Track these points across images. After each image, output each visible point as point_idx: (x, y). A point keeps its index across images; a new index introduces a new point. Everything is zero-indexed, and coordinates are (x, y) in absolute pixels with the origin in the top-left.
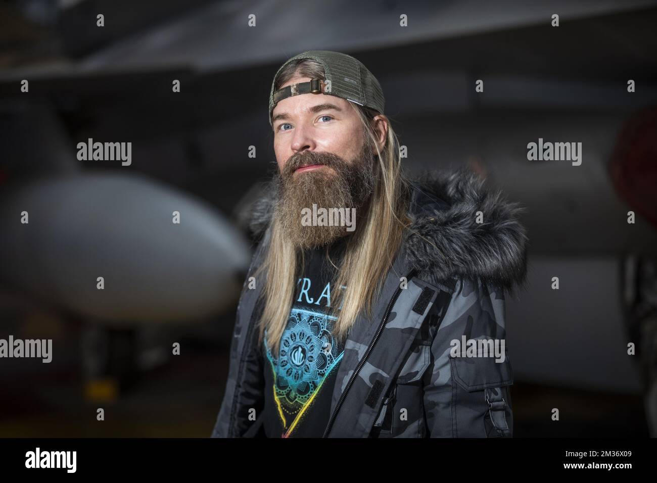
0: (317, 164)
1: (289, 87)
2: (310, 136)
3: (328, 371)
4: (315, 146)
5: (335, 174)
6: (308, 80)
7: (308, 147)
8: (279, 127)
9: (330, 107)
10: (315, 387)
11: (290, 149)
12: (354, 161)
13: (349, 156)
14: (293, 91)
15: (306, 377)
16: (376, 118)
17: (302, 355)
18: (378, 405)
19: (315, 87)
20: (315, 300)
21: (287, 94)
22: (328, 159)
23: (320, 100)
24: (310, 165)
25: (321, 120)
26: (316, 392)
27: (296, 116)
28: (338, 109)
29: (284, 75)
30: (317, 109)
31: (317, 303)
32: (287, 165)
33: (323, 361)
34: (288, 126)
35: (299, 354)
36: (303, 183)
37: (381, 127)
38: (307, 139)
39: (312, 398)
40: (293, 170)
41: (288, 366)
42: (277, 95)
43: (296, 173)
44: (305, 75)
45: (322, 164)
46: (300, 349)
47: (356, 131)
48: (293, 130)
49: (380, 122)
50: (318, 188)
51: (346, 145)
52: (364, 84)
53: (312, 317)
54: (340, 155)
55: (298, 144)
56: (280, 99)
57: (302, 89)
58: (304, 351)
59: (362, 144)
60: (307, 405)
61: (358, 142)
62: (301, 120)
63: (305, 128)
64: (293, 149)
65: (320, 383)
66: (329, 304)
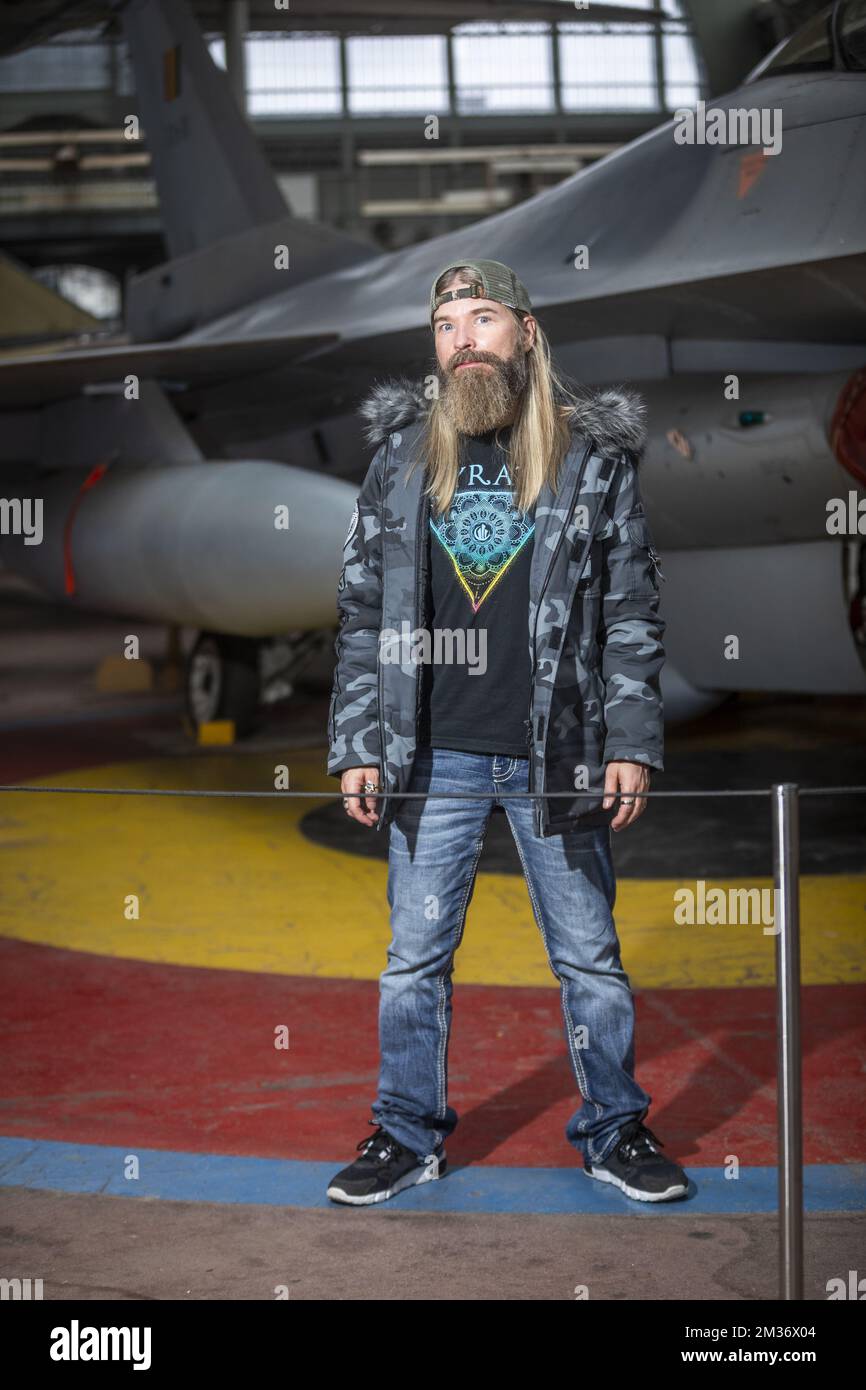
0: (477, 362)
1: (450, 292)
2: (470, 336)
3: (523, 541)
4: (475, 346)
5: (493, 370)
6: (467, 286)
7: (469, 346)
8: (441, 327)
9: (488, 310)
10: (508, 556)
11: (452, 348)
12: (509, 359)
13: (505, 354)
14: (454, 296)
15: (498, 549)
16: (525, 319)
17: (486, 531)
19: (474, 292)
20: (493, 481)
21: (449, 298)
22: (487, 358)
23: (480, 304)
24: (471, 362)
25: (479, 321)
26: (509, 562)
27: (458, 319)
28: (495, 312)
29: (444, 283)
30: (476, 312)
31: (496, 483)
32: (450, 361)
33: (516, 533)
34: (449, 327)
35: (483, 531)
36: (466, 378)
37: (529, 326)
38: (468, 339)
39: (505, 567)
40: (456, 366)
41: (472, 543)
42: (439, 299)
43: (458, 369)
44: (464, 282)
45: (481, 361)
46: (484, 526)
47: (510, 332)
48: (454, 330)
49: (529, 323)
50: (479, 382)
51: (501, 344)
52: (514, 289)
53: (492, 497)
54: (497, 353)
55: (461, 343)
56: (441, 303)
57: (462, 294)
58: (488, 527)
59: (515, 343)
60: (500, 573)
61: (512, 342)
62: (462, 322)
63: (465, 330)
64: (456, 347)
65: (514, 552)
66: (510, 483)
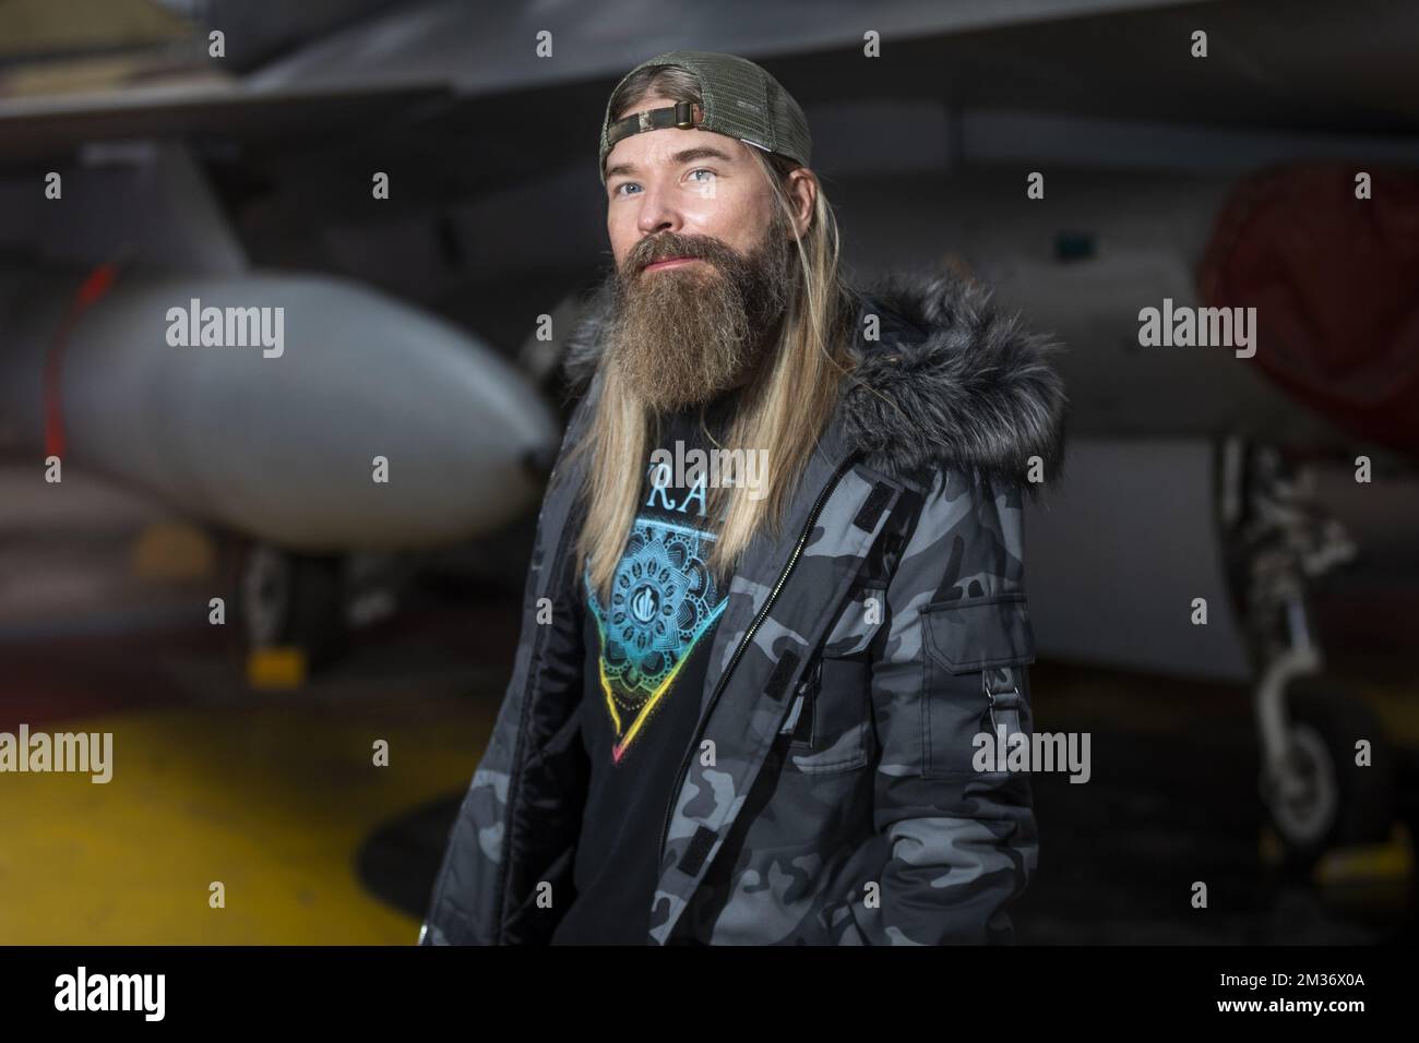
0: (684, 257)
1: (637, 116)
2: (672, 206)
3: (698, 633)
4: (681, 225)
5: (717, 275)
6: (671, 103)
7: (668, 225)
8: (618, 190)
9: (709, 153)
10: (674, 661)
11: (635, 228)
12: (752, 252)
13: (743, 243)
14: (642, 122)
15: (659, 643)
16: (794, 175)
17: (652, 603)
18: (788, 695)
19: (682, 117)
20: (679, 504)
21: (633, 128)
22: (704, 248)
23: (693, 139)
24: (672, 258)
25: (694, 177)
26: (675, 671)
27: (648, 170)
28: (725, 158)
29: (628, 95)
30: (685, 157)
31: (682, 509)
32: (630, 258)
33: (689, 616)
34: (633, 188)
35: (646, 602)
36: (658, 291)
37: (802, 190)
38: (666, 211)
39: (669, 681)
40: (641, 268)
41: (627, 623)
42: (614, 130)
43: (647, 274)
44: (664, 94)
45: (693, 257)
46: (649, 593)
47: (757, 197)
48: (642, 193)
49: (802, 182)
50: (687, 301)
51: (737, 224)
52: (772, 112)
53: (671, 535)
54: (727, 240)
55: (650, 220)
56: (619, 138)
57: (659, 120)
58: (655, 596)
59: (768, 218)
60: (658, 693)
61: (759, 218)
62: (657, 176)
63: (662, 192)
64: (641, 229)
65: (685, 653)
66: (703, 512)
